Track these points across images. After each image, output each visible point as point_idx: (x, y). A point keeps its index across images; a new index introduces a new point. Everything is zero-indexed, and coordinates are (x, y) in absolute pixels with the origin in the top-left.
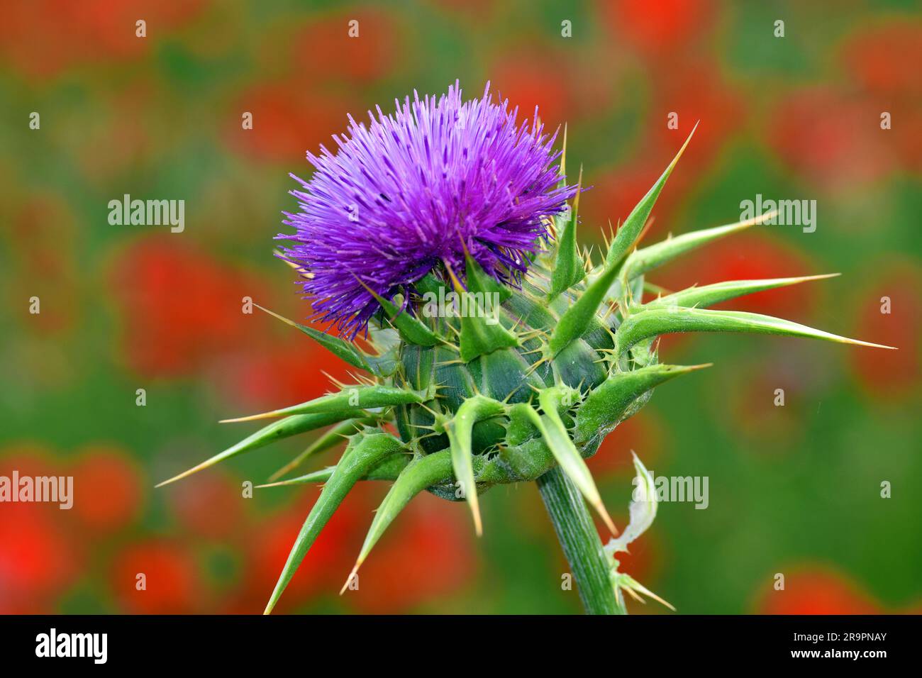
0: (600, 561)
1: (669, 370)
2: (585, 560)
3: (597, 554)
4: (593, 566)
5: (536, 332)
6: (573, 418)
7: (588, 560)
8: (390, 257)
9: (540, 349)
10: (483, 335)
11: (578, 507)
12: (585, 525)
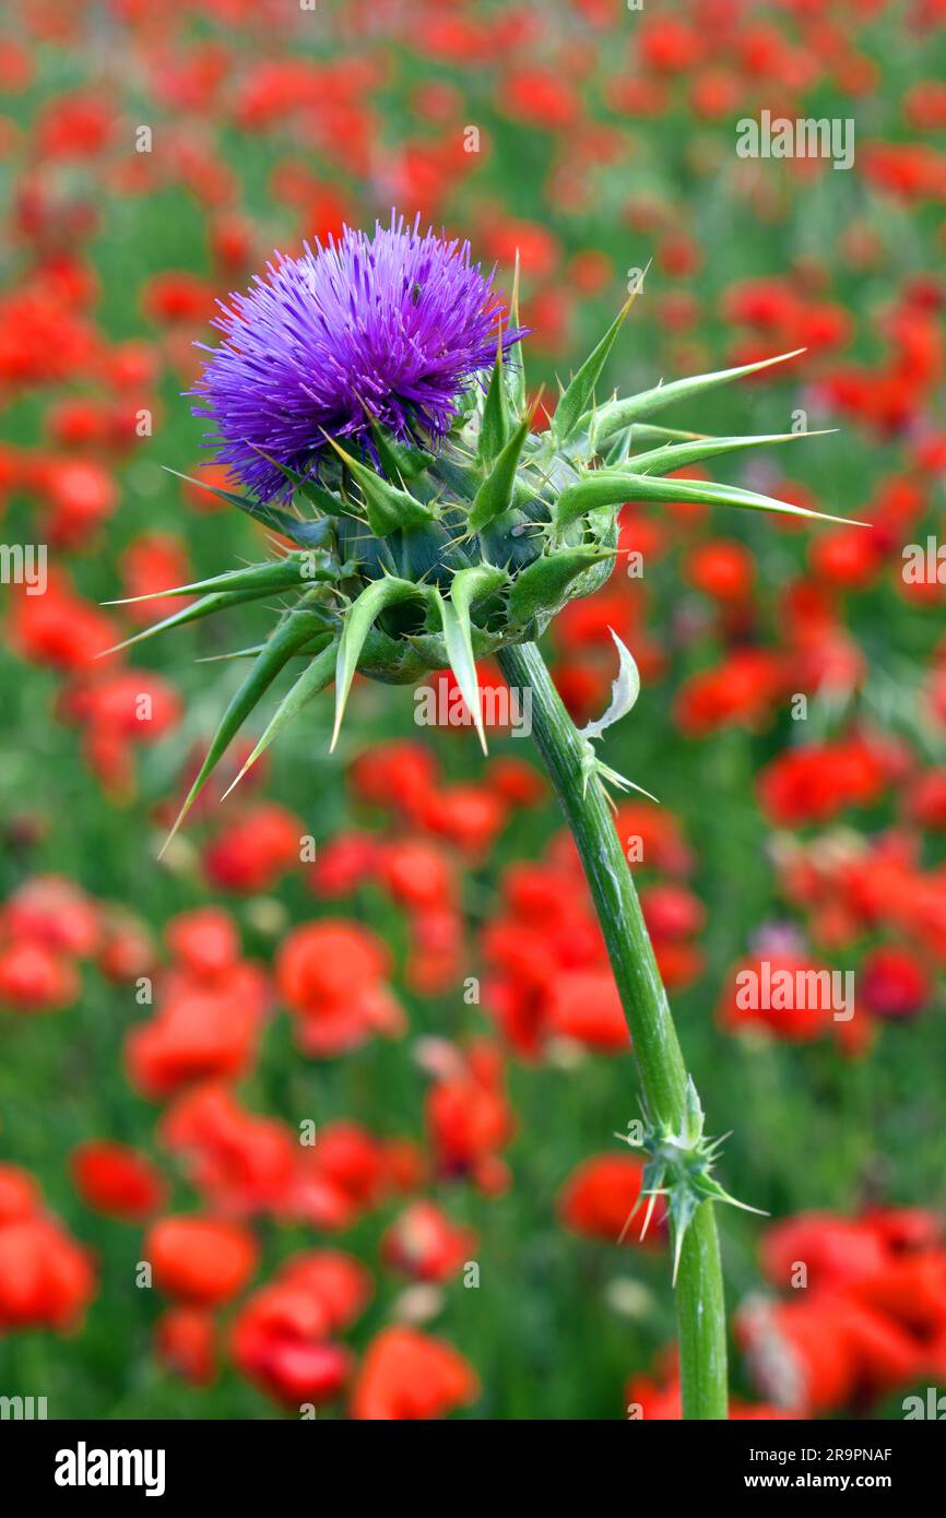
0: (570, 749)
1: (597, 552)
2: (552, 747)
3: (566, 740)
4: (561, 754)
5: (458, 505)
6: (505, 601)
7: (556, 748)
8: (287, 420)
9: (464, 523)
10: (389, 509)
11: (542, 689)
12: (551, 709)
